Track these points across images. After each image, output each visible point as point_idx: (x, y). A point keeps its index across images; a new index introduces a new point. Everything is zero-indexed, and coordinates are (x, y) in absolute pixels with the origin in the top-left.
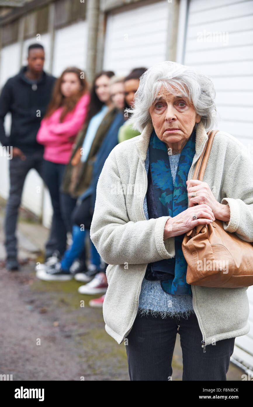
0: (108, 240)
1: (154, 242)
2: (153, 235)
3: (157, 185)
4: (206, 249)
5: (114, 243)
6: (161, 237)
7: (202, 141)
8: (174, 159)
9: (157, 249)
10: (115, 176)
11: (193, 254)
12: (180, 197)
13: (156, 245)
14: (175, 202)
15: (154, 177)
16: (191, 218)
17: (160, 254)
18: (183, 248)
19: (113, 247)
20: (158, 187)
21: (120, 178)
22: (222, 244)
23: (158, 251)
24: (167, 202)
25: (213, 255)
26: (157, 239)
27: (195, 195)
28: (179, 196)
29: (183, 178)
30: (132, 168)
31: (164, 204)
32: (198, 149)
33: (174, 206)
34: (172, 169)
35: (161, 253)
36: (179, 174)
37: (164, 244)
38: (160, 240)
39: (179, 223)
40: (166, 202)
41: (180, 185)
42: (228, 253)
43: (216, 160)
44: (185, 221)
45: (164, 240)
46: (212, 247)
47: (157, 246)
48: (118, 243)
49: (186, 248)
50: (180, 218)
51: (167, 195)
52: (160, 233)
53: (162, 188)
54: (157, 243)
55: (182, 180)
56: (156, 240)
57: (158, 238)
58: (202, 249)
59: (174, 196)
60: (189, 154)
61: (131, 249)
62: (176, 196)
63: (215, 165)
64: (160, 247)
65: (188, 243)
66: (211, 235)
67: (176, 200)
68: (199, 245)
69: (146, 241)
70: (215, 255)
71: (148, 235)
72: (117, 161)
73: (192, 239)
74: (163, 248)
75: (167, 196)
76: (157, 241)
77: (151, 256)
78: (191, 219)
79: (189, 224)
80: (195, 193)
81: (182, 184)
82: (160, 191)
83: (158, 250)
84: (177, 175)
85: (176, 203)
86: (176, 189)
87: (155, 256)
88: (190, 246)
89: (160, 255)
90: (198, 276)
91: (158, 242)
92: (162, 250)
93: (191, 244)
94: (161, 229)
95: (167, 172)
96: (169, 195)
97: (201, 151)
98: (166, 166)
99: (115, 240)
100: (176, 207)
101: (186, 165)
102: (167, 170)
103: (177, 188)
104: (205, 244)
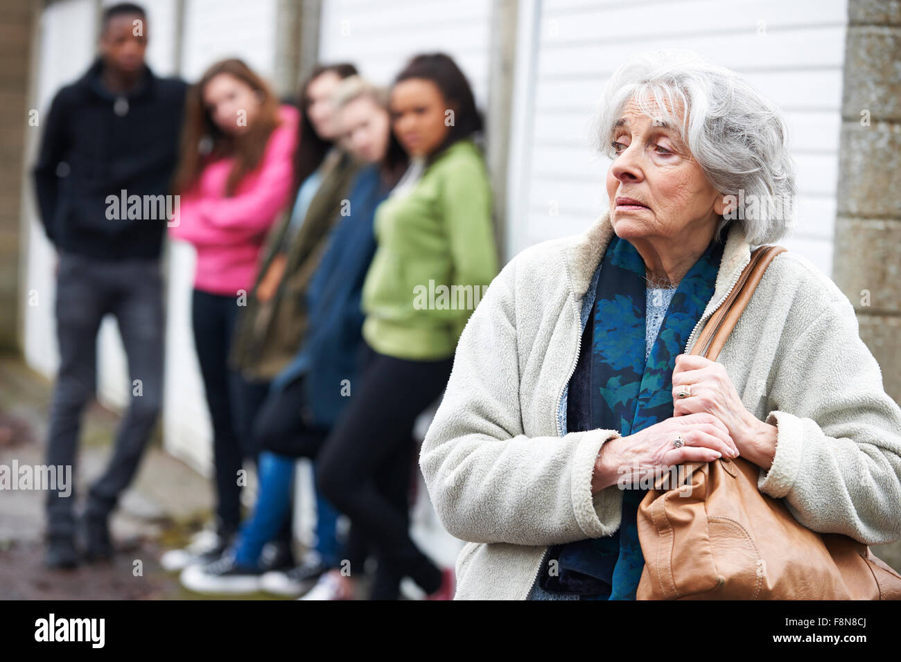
0: (460, 469)
1: (569, 485)
2: (568, 467)
3: (602, 354)
4: (693, 525)
5: (472, 479)
6: (588, 474)
7: (734, 265)
8: (659, 299)
9: (572, 506)
10: (505, 322)
11: (662, 534)
12: (658, 394)
13: (572, 494)
14: (643, 406)
15: (599, 335)
16: (669, 444)
17: (578, 517)
18: (640, 518)
19: (468, 488)
20: (603, 361)
21: (516, 329)
22: (736, 519)
23: (575, 511)
24: (621, 403)
25: (707, 542)
26: (578, 477)
27: (689, 393)
28: (655, 392)
29: (671, 351)
30: (549, 307)
31: (612, 405)
32: (721, 282)
33: (639, 415)
34: (649, 322)
35: (581, 517)
36: (663, 337)
37: (590, 492)
38: (582, 480)
39: (638, 452)
40: (618, 400)
41: (662, 365)
42: (750, 546)
43: (764, 319)
44: (653, 451)
45: (592, 483)
46: (709, 522)
47: (574, 495)
48: (481, 479)
49: (647, 518)
50: (644, 441)
51: (623, 383)
52: (586, 465)
53: (613, 364)
54: (576, 489)
55: (668, 353)
56: (575, 480)
57: (580, 475)
58: (684, 524)
59: (642, 389)
60: (695, 293)
61: (509, 499)
62: (646, 390)
63: (760, 330)
64: (579, 498)
65: (652, 505)
66: (713, 495)
67: (647, 400)
68: (679, 514)
69: (548, 482)
70: (712, 543)
71: (557, 466)
72: (517, 288)
73: (664, 497)
74: (586, 501)
75: (623, 385)
76: (574, 484)
77: (554, 522)
78: (667, 447)
79: (661, 457)
80: (689, 388)
81: (667, 365)
82: (608, 372)
83: (574, 506)
84: (659, 340)
85: (644, 408)
86: (649, 374)
87: (565, 522)
88: (655, 513)
89: (577, 523)
90: (663, 590)
91: (577, 486)
92: (584, 506)
93: (658, 508)
94: (590, 454)
95: (636, 326)
96: (629, 383)
97: (727, 290)
98: (634, 311)
99: (474, 471)
100: (642, 419)
101: (684, 319)
102: (635, 321)
103: (654, 372)
104: (692, 513)
